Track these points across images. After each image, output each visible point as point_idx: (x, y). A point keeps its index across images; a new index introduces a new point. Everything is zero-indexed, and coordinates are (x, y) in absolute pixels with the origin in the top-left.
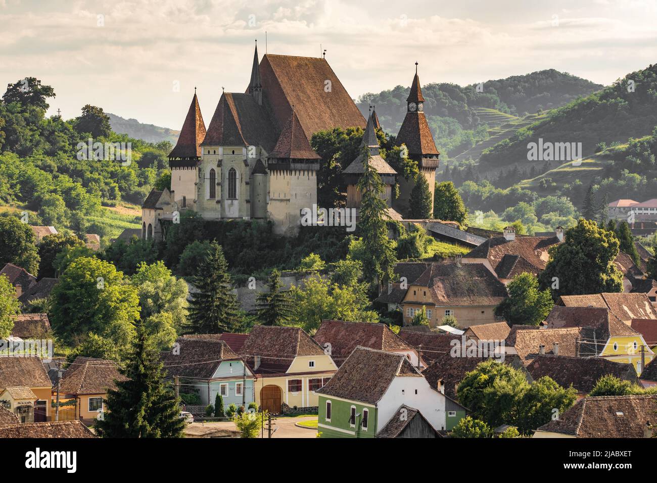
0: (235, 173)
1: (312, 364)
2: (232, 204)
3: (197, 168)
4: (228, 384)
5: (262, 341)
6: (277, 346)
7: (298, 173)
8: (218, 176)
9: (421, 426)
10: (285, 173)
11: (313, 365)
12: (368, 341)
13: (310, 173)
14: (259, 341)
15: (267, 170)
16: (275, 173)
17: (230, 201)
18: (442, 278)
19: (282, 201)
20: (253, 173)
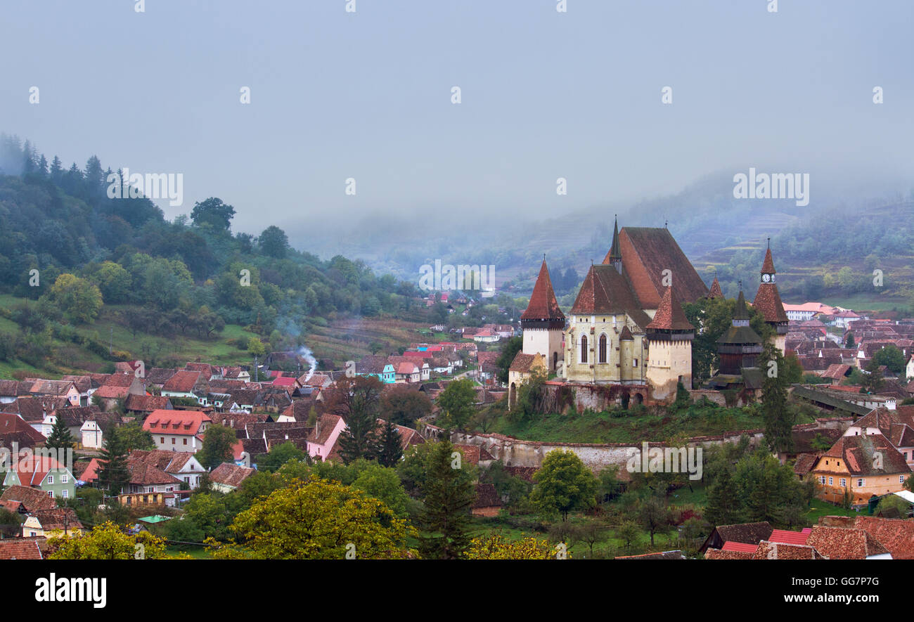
0: (606, 339)
3: (569, 335)
7: (677, 342)
8: (590, 342)
10: (665, 343)
13: (687, 342)
16: (655, 343)
17: (602, 366)
18: (852, 449)
19: (661, 368)
20: (620, 340)
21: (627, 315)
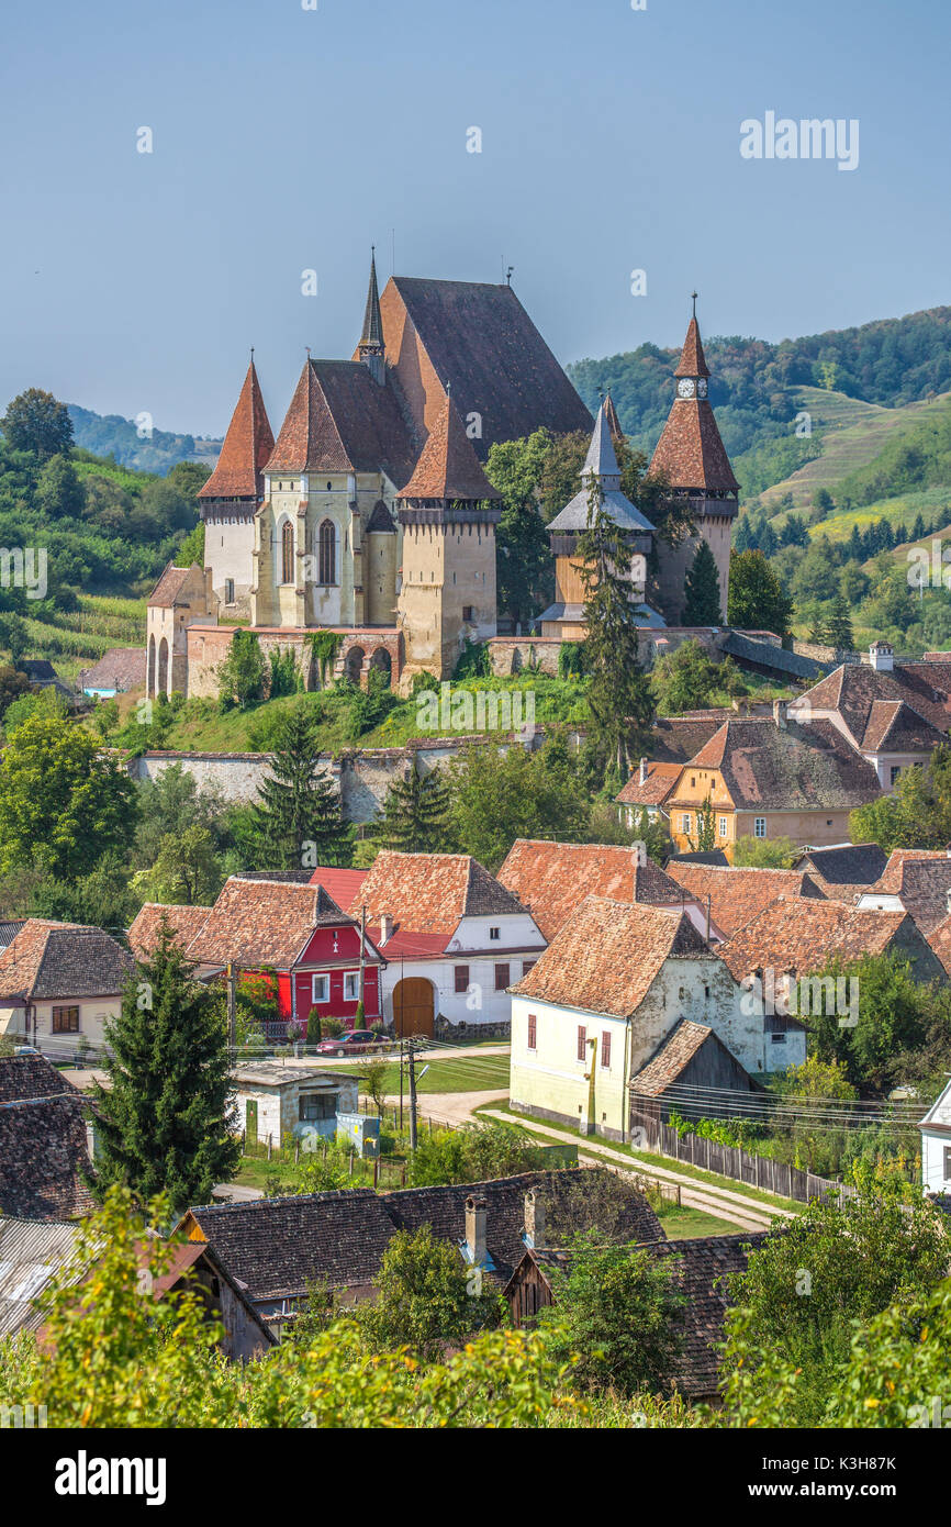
0: (333, 530)
1: (495, 934)
2: (327, 595)
3: (258, 520)
4: (328, 975)
5: (396, 885)
6: (425, 896)
7: (458, 528)
8: (299, 536)
9: (716, 1063)
10: (434, 530)
11: (497, 937)
12: (606, 882)
13: (483, 530)
14: (389, 884)
15: (396, 523)
16: (414, 531)
17: (322, 591)
18: (748, 750)
19: (426, 588)
20: (368, 530)
21: (384, 475)
